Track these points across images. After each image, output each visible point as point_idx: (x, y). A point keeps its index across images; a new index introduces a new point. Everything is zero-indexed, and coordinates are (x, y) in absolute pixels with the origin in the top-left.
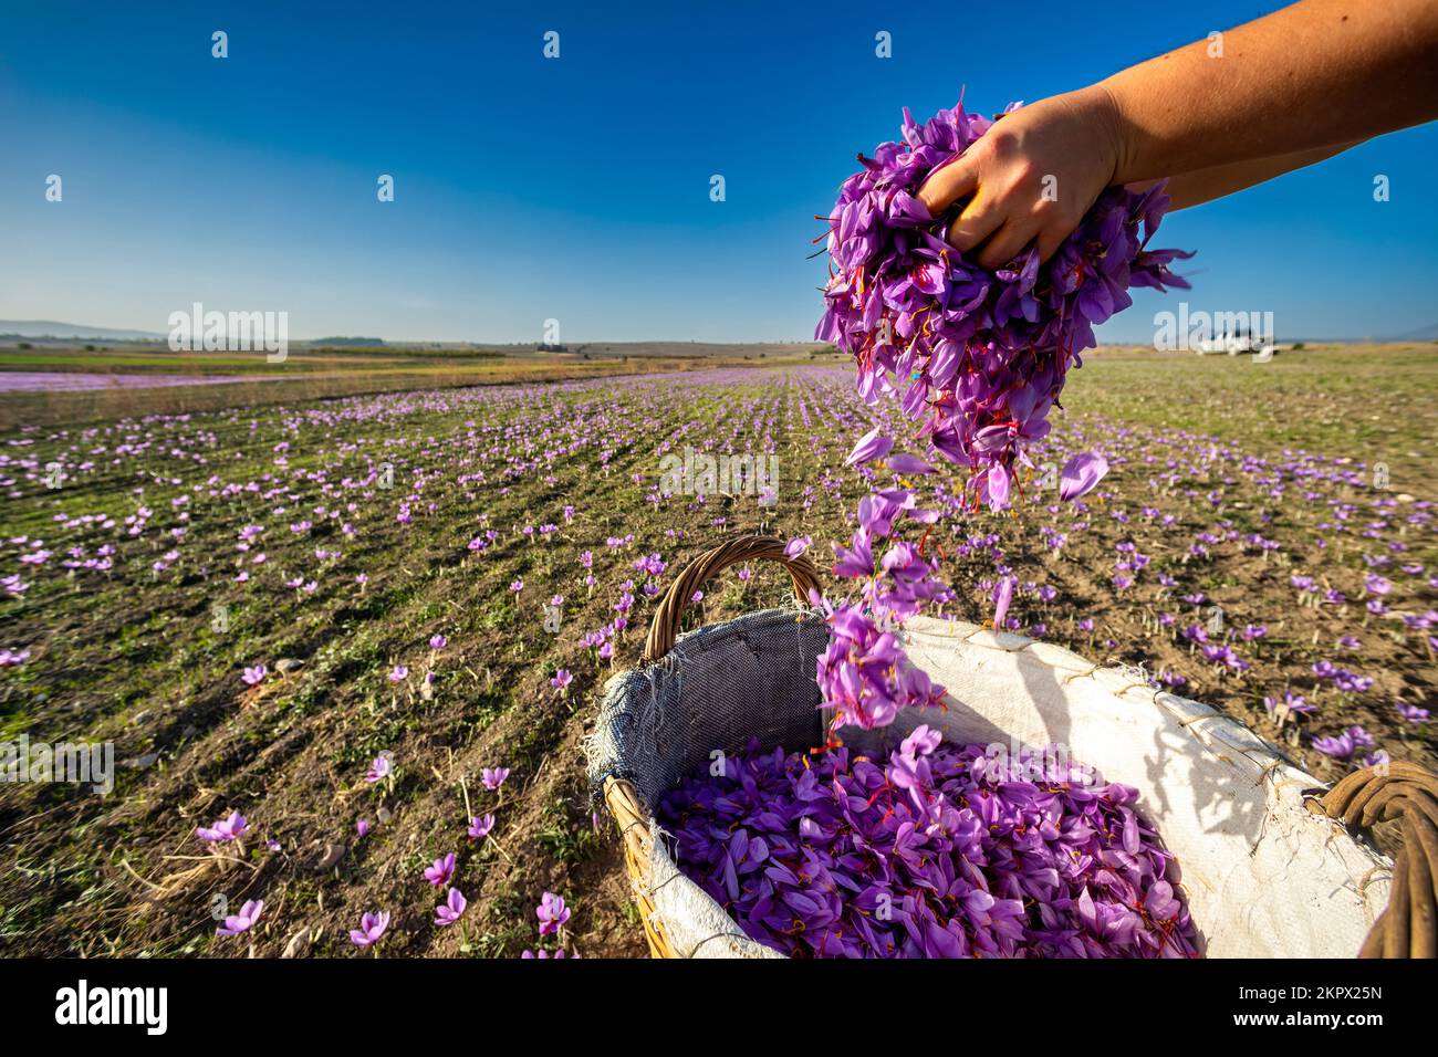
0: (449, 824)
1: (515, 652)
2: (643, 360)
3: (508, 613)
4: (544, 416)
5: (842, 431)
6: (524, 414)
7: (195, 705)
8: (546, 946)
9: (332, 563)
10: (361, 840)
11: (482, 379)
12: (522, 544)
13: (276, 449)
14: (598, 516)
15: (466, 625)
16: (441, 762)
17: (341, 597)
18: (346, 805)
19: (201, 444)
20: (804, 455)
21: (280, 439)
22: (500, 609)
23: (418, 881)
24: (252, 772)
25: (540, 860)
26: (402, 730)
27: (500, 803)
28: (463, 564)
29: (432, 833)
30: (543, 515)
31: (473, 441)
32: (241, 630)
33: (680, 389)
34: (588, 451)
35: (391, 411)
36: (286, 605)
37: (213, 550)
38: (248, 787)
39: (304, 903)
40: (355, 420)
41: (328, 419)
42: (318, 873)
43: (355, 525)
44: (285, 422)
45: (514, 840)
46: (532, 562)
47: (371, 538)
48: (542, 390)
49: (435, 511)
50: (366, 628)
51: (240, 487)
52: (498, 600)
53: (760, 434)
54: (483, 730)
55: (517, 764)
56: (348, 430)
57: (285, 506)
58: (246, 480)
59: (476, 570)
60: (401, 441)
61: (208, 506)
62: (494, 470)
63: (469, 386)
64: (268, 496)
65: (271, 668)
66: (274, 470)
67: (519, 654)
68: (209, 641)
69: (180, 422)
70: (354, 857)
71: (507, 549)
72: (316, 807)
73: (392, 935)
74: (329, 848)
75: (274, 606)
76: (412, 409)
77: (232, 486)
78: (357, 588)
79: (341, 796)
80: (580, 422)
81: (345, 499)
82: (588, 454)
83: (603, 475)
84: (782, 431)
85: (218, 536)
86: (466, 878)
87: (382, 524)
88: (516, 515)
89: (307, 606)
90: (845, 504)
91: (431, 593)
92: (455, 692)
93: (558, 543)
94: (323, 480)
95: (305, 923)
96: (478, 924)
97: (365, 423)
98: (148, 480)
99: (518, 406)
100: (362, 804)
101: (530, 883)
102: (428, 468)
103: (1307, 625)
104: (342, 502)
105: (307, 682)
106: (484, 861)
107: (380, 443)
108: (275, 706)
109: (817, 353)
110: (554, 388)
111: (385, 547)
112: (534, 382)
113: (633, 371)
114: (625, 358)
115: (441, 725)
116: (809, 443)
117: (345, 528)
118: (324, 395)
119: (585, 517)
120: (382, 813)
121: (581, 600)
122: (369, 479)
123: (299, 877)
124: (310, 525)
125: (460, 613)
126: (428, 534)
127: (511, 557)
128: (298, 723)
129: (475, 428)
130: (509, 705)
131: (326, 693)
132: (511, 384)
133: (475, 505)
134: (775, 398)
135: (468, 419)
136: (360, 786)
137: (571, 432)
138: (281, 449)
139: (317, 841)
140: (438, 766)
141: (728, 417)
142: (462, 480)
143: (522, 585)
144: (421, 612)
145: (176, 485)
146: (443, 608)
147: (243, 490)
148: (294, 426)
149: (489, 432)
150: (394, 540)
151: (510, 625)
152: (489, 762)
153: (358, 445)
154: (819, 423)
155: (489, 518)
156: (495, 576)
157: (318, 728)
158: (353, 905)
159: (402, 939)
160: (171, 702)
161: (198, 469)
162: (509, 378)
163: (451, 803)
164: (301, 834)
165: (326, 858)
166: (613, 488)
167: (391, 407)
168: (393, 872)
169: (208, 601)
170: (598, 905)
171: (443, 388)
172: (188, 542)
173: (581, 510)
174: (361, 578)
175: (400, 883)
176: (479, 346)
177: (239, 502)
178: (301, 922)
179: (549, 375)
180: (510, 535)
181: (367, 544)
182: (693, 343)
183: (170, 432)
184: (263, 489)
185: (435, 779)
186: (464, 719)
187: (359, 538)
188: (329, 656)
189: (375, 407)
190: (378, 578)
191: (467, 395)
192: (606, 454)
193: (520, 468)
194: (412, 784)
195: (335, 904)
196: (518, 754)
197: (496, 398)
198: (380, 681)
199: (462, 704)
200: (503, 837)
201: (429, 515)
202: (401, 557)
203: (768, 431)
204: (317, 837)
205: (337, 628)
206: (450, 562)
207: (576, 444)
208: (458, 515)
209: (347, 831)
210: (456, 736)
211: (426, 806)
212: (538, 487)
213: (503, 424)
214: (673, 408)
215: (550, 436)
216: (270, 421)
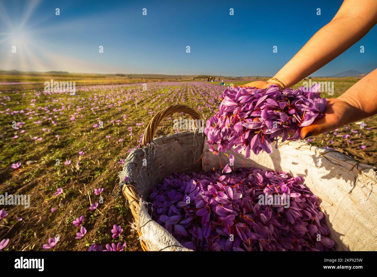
0: (83, 206)
1: (108, 155)
2: (148, 79)
3: (105, 144)
4: (118, 93)
5: (203, 96)
6: (112, 92)
8: (115, 241)
9: (49, 132)
10: (53, 214)
11: (99, 83)
12: (111, 126)
13: (32, 101)
14: (134, 118)
15: (92, 148)
16: (82, 188)
17: (51, 142)
18: (48, 203)
19: (5, 100)
20: (193, 102)
21: (33, 98)
22: (103, 144)
23: (72, 225)
25: (114, 215)
26: (69, 179)
27: (101, 199)
28: (91, 132)
29: (77, 210)
30: (117, 118)
31: (96, 99)
32: (14, 153)
33: (158, 86)
34: (131, 101)
36: (31, 145)
37: (7, 130)
39: (29, 237)
41: (50, 94)
42: (36, 226)
43: (56, 122)
44: (35, 94)
45: (106, 209)
46: (113, 130)
47: (62, 125)
48: (118, 86)
49: (83, 117)
50: (59, 150)
52: (102, 141)
53: (180, 97)
54: (96, 178)
55: (107, 187)
56: (56, 96)
57: (33, 117)
58: (20, 110)
59: (96, 133)
60: (73, 99)
61: (6, 118)
62: (102, 107)
63: (95, 85)
64: (28, 114)
65: (24, 163)
66: (30, 107)
67: (109, 156)
68: (3, 156)
70: (49, 220)
71: (105, 127)
72: (37, 205)
73: (62, 243)
74: (40, 218)
75: (27, 146)
76: (77, 91)
77: (15, 112)
78: (56, 139)
79: (46, 201)
80: (129, 94)
81: (54, 115)
82: (132, 102)
83: (135, 108)
84: (186, 97)
85: (8, 126)
86: (88, 223)
87: (66, 121)
88: (109, 118)
89: (39, 145)
90: (204, 114)
91: (81, 140)
92: (87, 168)
93: (121, 125)
94: (47, 109)
95: (29, 243)
96: (92, 237)
99: (110, 90)
100: (54, 203)
101: (110, 222)
102: (81, 106)
103: (320, 139)
104: (53, 116)
105: (37, 167)
106: (95, 217)
107: (66, 100)
108: (25, 175)
109: (195, 78)
110: (121, 85)
111: (66, 128)
112: (115, 84)
113: (144, 82)
114: (142, 78)
115: (82, 177)
116: (194, 99)
117: (53, 122)
119: (130, 118)
120: (61, 205)
121: (129, 140)
122: (62, 109)
123: (28, 229)
124: (41, 122)
125: (90, 145)
126: (80, 124)
127: (107, 129)
128: (32, 180)
129: (96, 96)
130: (105, 170)
131: (43, 170)
132: (108, 84)
133: (96, 116)
134: (184, 89)
135: (94, 93)
136: (53, 197)
137: (126, 96)
138: (33, 101)
139: (36, 216)
140: (81, 190)
141: (172, 93)
142: (92, 109)
143: (110, 136)
144: (77, 145)
146: (85, 144)
147: (19, 113)
148: (38, 95)
149: (101, 97)
150: (70, 126)
151: (106, 148)
152: (98, 187)
153: (59, 100)
154: (196, 94)
155: (100, 119)
156: (102, 135)
157: (40, 181)
158: (48, 236)
159: (65, 244)
162: (108, 83)
163: (85, 200)
164: (30, 214)
165: (39, 221)
166: (138, 111)
168: (63, 223)
169: (3, 145)
171: (87, 85)
173: (129, 117)
174: (57, 136)
175: (66, 226)
176: (98, 74)
177: (17, 116)
178: (28, 243)
179: (120, 82)
180: (107, 124)
181: (60, 127)
182: (161, 75)
184: (26, 112)
185: (80, 193)
186: (90, 175)
187: (58, 125)
188: (45, 159)
190: (64, 136)
191: (94, 87)
192: (136, 102)
193: (110, 106)
194: (71, 195)
195: (40, 236)
196: (107, 184)
197: (103, 88)
198: (62, 166)
199: (90, 171)
200: (102, 209)
201: (81, 119)
202: (71, 130)
203: (183, 96)
204: (36, 215)
205: (49, 151)
206: (87, 131)
207: (127, 100)
208: (90, 118)
209: (48, 212)
210: (87, 180)
211: (76, 202)
212: (116, 111)
213: (105, 94)
214: (156, 91)
215: (120, 98)
216: (30, 94)
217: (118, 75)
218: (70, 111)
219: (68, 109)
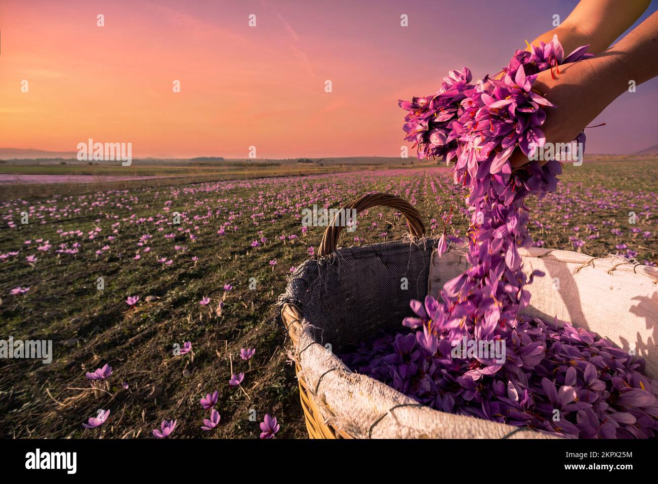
0: (220, 379)
1: (270, 294)
2: (350, 166)
3: (267, 276)
4: (297, 190)
6: (288, 189)
7: (101, 316)
9: (183, 252)
10: (171, 386)
11: (269, 175)
12: (280, 244)
13: (165, 204)
15: (245, 281)
16: (222, 348)
17: (184, 268)
18: (167, 367)
19: (131, 202)
20: (433, 205)
21: (169, 200)
22: (263, 275)
23: (198, 409)
24: (122, 349)
25: (268, 401)
26: (203, 331)
27: (250, 370)
28: (247, 254)
29: (209, 383)
30: (292, 232)
31: (261, 200)
32: (132, 282)
33: (368, 178)
34: (318, 204)
35: (223, 188)
36: (156, 271)
37: (127, 246)
38: (119, 356)
39: (135, 418)
40: (205, 192)
41: (192, 191)
42: (146, 402)
43: (196, 236)
44: (172, 193)
45: (255, 390)
46: (283, 253)
47: (203, 242)
48: (298, 178)
49: (237, 230)
50: (194, 282)
51: (145, 219)
52: (263, 270)
53: (408, 196)
54: (246, 333)
55: (262, 351)
56: (201, 196)
57: (165, 228)
58: (148, 217)
59: (254, 256)
60: (226, 200)
61: (128, 228)
62: (269, 213)
63: (263, 178)
64: (157, 223)
65: (143, 299)
66: (163, 212)
68: (115, 287)
69: (124, 193)
70: (166, 394)
71: (271, 247)
72: (152, 368)
74: (153, 388)
75: (150, 272)
76: (233, 187)
77: (141, 219)
78: (193, 265)
79: (165, 363)
80: (315, 191)
81: (194, 225)
84: (421, 195)
85: (130, 241)
86: (226, 409)
87: (211, 236)
88: (279, 232)
89: (166, 272)
91: (230, 266)
92: (234, 313)
93: (297, 245)
94: (185, 216)
95: (133, 428)
97: (210, 193)
98: (103, 217)
99: (285, 186)
100: (176, 367)
102: (237, 212)
104: (192, 227)
105: (160, 306)
106: (236, 400)
107: (215, 202)
110: (304, 178)
111: (210, 246)
112: (294, 176)
113: (345, 171)
114: (341, 165)
115: (224, 329)
116: (436, 200)
117: (191, 236)
118: (192, 181)
120: (185, 373)
122: (207, 216)
123: (135, 403)
124: (175, 235)
125: (242, 276)
126: (232, 240)
127: (272, 251)
128: (150, 326)
129: (262, 195)
130: (261, 320)
131: (167, 312)
132: (283, 176)
133: (258, 228)
134: (418, 181)
135: (260, 191)
137: (310, 196)
138: (168, 204)
139: (148, 385)
140: (219, 351)
141: (392, 189)
143: (276, 262)
144: (222, 275)
145: (116, 219)
146: (234, 274)
147: (146, 221)
148: (176, 194)
149: (269, 196)
150: (215, 243)
151: (267, 282)
152: (246, 347)
153: (205, 202)
155: (263, 233)
156: (263, 259)
157: (160, 329)
158: (161, 419)
160: (90, 314)
161: (127, 213)
163: (223, 368)
164: (141, 381)
165: (151, 394)
167: (224, 186)
168: (185, 403)
169: (119, 269)
170: (298, 428)
171: (249, 179)
172: (116, 243)
174: (194, 258)
175: (188, 409)
176: (269, 160)
177: (143, 226)
178: (131, 427)
179: (302, 173)
180: (273, 241)
181: (201, 244)
182: (376, 157)
183: (118, 197)
184: (155, 221)
185: (217, 356)
186: (236, 327)
187: (198, 242)
188: (173, 294)
189: (215, 187)
190: (204, 260)
191: (261, 181)
193: (282, 212)
194: (204, 358)
195: (151, 418)
196: (263, 345)
197: (275, 182)
198: (196, 307)
199: (237, 319)
200: (248, 388)
201: (234, 232)
202: (217, 250)
203: (413, 194)
204: (148, 383)
205: (179, 282)
206: (241, 253)
207: (312, 201)
208: (249, 232)
209: (165, 381)
210: (231, 335)
211: (209, 369)
212: (290, 220)
213: (277, 193)
214: (363, 186)
215: (299, 198)
216: (165, 192)
217: (300, 161)
218: (218, 219)
219: (215, 217)
